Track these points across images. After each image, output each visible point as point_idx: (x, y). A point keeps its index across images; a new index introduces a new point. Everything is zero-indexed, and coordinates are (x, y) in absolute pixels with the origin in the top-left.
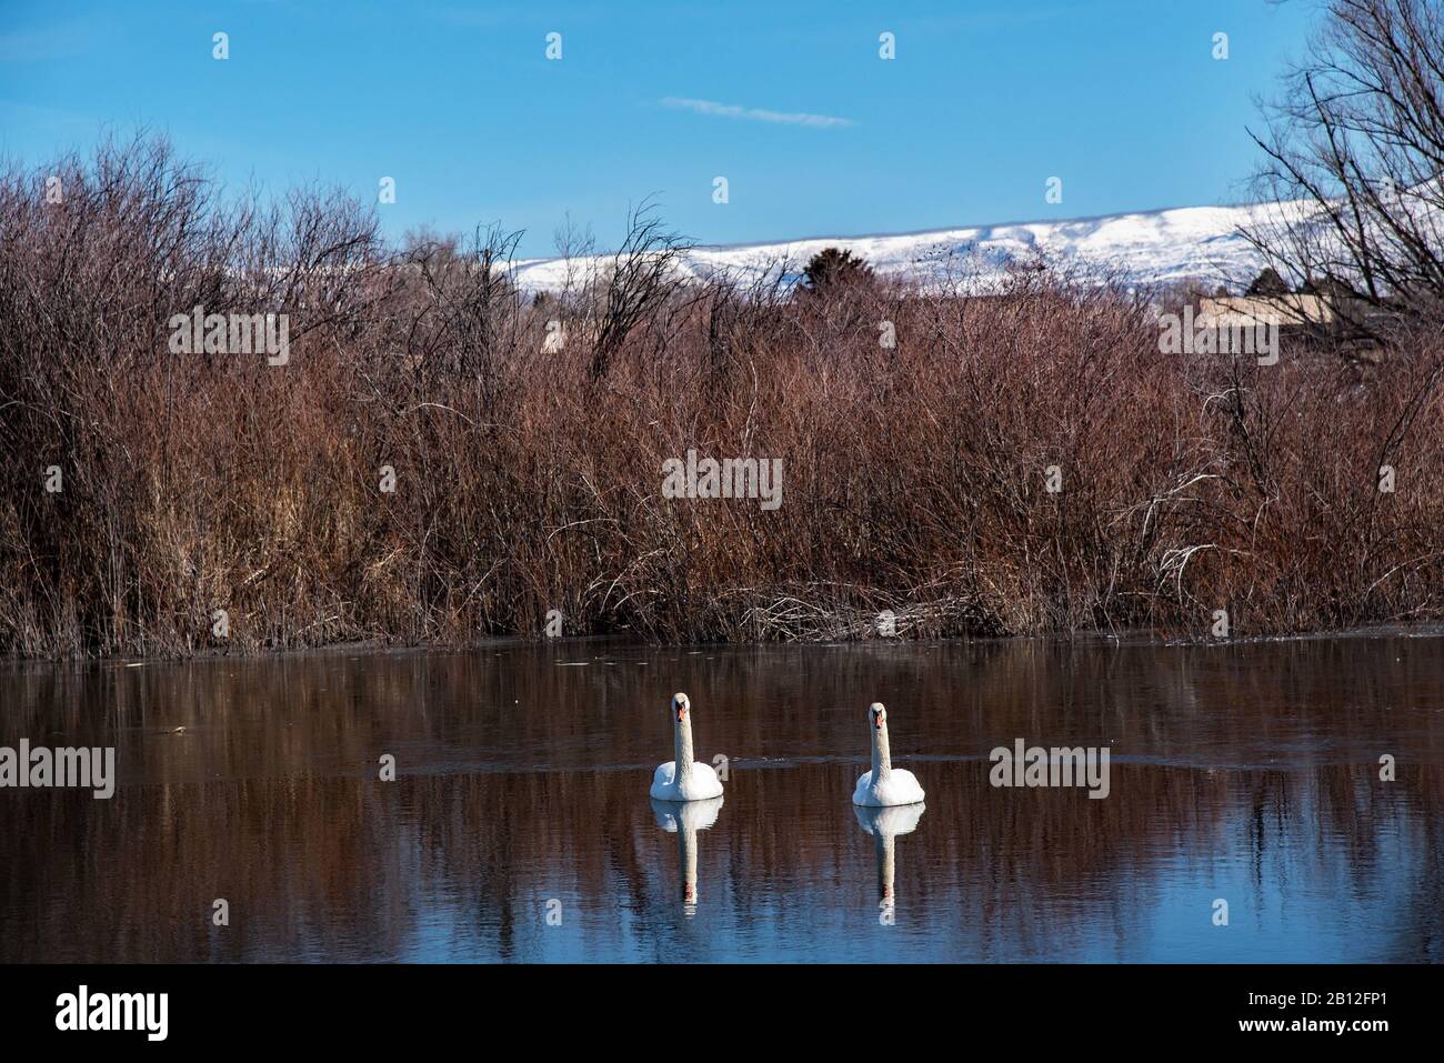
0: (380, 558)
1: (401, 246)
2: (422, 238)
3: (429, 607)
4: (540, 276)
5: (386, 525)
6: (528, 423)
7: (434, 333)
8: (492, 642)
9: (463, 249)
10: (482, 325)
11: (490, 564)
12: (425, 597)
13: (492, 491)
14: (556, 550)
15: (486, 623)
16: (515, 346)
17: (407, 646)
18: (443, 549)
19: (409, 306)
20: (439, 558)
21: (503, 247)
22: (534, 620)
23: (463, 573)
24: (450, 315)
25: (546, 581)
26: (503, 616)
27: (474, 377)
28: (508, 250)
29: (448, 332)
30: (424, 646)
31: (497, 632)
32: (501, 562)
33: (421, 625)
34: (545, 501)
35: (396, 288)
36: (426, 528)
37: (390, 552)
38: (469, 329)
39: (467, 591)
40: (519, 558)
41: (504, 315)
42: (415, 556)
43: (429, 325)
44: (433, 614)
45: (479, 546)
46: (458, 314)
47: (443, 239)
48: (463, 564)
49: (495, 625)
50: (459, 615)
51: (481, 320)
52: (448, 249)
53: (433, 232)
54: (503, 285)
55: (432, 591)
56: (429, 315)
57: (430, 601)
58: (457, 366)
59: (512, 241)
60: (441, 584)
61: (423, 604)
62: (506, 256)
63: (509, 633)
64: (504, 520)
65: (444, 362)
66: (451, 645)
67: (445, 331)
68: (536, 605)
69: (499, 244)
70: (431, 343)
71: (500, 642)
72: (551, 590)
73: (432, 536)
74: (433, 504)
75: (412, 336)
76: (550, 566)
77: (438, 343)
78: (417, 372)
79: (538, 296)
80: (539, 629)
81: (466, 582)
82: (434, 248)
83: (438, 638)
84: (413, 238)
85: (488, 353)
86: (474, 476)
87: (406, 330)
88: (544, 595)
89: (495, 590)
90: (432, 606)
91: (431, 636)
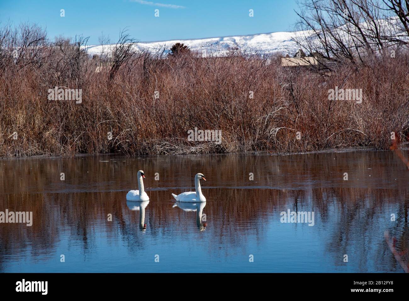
0: (48, 131)
1: (54, 41)
2: (60, 39)
3: (62, 145)
4: (94, 50)
5: (50, 121)
6: (91, 92)
7: (63, 66)
8: (81, 155)
9: (72, 42)
10: (78, 64)
11: (80, 133)
12: (61, 142)
13: (81, 112)
14: (100, 129)
15: (79, 149)
16: (87, 70)
17: (56, 156)
18: (67, 128)
19: (56, 58)
20: (65, 131)
21: (83, 42)
22: (93, 149)
23: (72, 135)
24: (68, 61)
25: (96, 138)
26: (84, 148)
27: (75, 79)
28: (85, 42)
29: (68, 66)
30: (61, 156)
31: (82, 152)
32: (83, 132)
33: (60, 150)
34: (96, 115)
35: (52, 53)
36: (61, 122)
37: (51, 129)
38: (74, 65)
39: (74, 140)
40: (89, 131)
41: (84, 61)
42: (58, 130)
43: (62, 64)
44: (64, 147)
45: (77, 127)
46: (70, 61)
47: (66, 39)
48: (72, 133)
49: (82, 150)
50: (71, 147)
51: (77, 63)
52: (67, 42)
53: (63, 37)
54: (84, 53)
55: (63, 141)
56: (62, 61)
57: (63, 143)
58: (70, 76)
59: (86, 40)
60: (66, 138)
61: (61, 144)
62: (84, 44)
63: (86, 152)
64: (84, 120)
65: (67, 75)
66: (69, 156)
67: (67, 66)
68: (94, 144)
69: (82, 41)
70: (63, 69)
71: (83, 155)
72: (98, 140)
73: (63, 125)
74: (63, 116)
75: (57, 67)
76: (98, 133)
77: (65, 69)
78: (59, 78)
79: (94, 56)
80: (95, 151)
81: (73, 138)
82: (63, 41)
83: (65, 154)
84: (57, 39)
85: (79, 72)
86: (76, 108)
87: (55, 65)
88: (96, 142)
89: (82, 140)
90: (63, 145)
91: (63, 153)
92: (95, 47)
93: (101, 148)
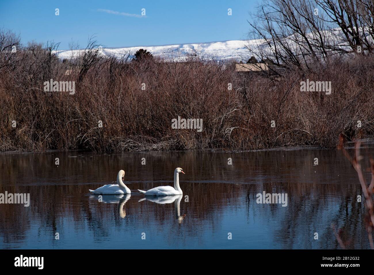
0: (21, 128)
1: (27, 46)
2: (33, 44)
3: (34, 142)
4: (65, 55)
5: (22, 120)
6: (62, 93)
7: (36, 69)
8: (51, 151)
9: (44, 47)
11: (51, 130)
12: (33, 139)
13: (52, 111)
14: (69, 127)
15: (50, 146)
16: (58, 73)
17: (28, 152)
18: (38, 126)
19: (29, 62)
20: (37, 129)
21: (55, 47)
22: (63, 145)
23: (44, 133)
24: (40, 65)
25: (66, 135)
26: (54, 144)
27: (47, 81)
28: (56, 48)
30: (33, 152)
31: (53, 148)
32: (54, 130)
33: (32, 146)
34: (66, 114)
35: (25, 57)
36: (33, 121)
37: (24, 127)
38: (45, 68)
39: (45, 137)
40: (59, 129)
41: (55, 65)
42: (31, 128)
43: (34, 67)
44: (35, 144)
45: (48, 126)
46: (42, 64)
47: (38, 44)
48: (43, 130)
49: (52, 146)
50: (42, 144)
51: (49, 66)
52: (39, 47)
53: (36, 42)
54: (55, 57)
55: (35, 137)
56: (34, 64)
57: (34, 140)
58: (42, 78)
59: (57, 45)
60: (37, 135)
61: (32, 141)
63: (56, 149)
64: (54, 119)
65: (39, 77)
66: (40, 152)
67: (39, 69)
68: (63, 141)
69: (53, 46)
70: (35, 72)
71: (54, 151)
72: (67, 138)
73: (35, 123)
74: (35, 114)
75: (30, 70)
76: (67, 131)
77: (37, 72)
78: (31, 79)
79: (64, 60)
80: (64, 148)
81: (44, 135)
82: (36, 47)
83: (37, 150)
84: (30, 44)
85: (51, 75)
86: (47, 107)
87: (28, 68)
88: (65, 139)
89: (52, 137)
90: (35, 141)
91: (35, 149)
92: (65, 52)
93: (70, 144)
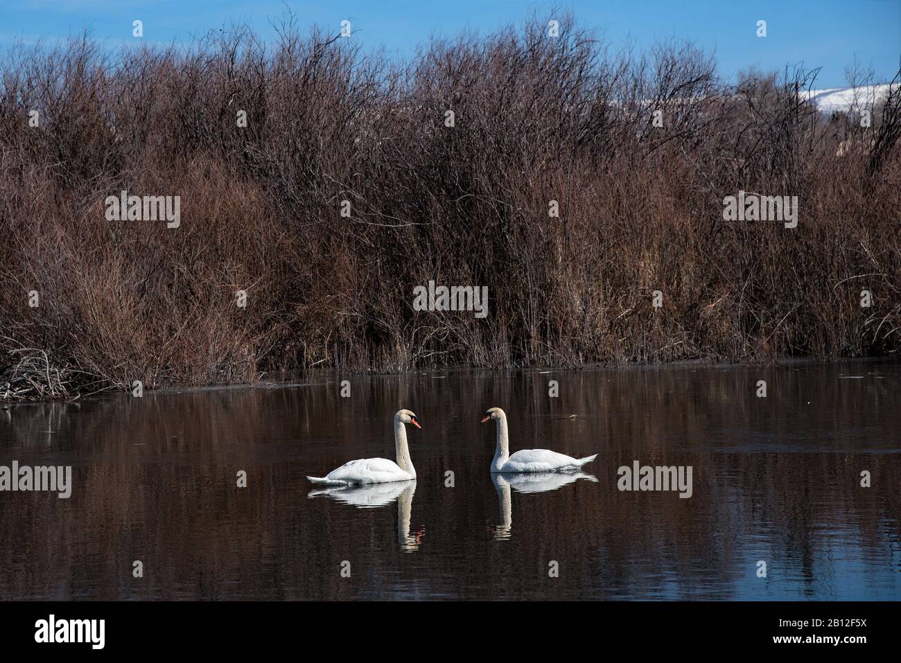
0: (712, 301)
1: (734, 81)
2: (750, 76)
3: (747, 336)
4: (833, 101)
5: (717, 278)
6: (820, 206)
7: (754, 141)
8: (792, 361)
9: (780, 83)
10: (788, 136)
11: (791, 306)
12: (744, 328)
13: (795, 255)
14: (840, 296)
15: (788, 347)
16: (812, 150)
17: (731, 363)
18: (758, 295)
19: (736, 124)
20: (753, 301)
21: (805, 80)
22: (823, 346)
23: (771, 313)
24: (765, 129)
25: (832, 318)
26: (800, 343)
27: (781, 173)
28: (808, 82)
29: (763, 142)
30: (743, 362)
31: (797, 354)
32: (799, 305)
33: (741, 348)
34: (832, 262)
35: (727, 112)
36: (745, 281)
37: (719, 297)
38: (778, 140)
39: (774, 324)
40: (813, 302)
41: (805, 128)
42: (737, 300)
43: (751, 138)
44: (749, 340)
45: (784, 293)
46: (770, 129)
47: (766, 76)
48: (771, 305)
49: (794, 348)
50: (768, 342)
51: (787, 132)
52: (767, 86)
53: (758, 72)
54: (805, 108)
55: (750, 325)
56: (750, 130)
57: (747, 332)
58: (769, 167)
59: (811, 76)
60: (755, 320)
61: (742, 334)
62: (807, 87)
63: (805, 355)
64: (801, 276)
65: (760, 163)
66: (763, 363)
67: (761, 142)
68: (825, 335)
69: (802, 78)
70: (751, 149)
71: (799, 361)
72: (836, 325)
73: (749, 287)
74: (750, 264)
75: (737, 145)
76: (835, 308)
77: (756, 149)
78: (740, 170)
79: (834, 115)
80: (827, 352)
81: (774, 318)
82: (758, 82)
83: (753, 358)
84: (743, 76)
85: (792, 157)
86: (781, 244)
87: (733, 141)
88: (829, 326)
89: (795, 324)
90: (749, 335)
91: (748, 356)
92: (839, 93)
93: (844, 344)
